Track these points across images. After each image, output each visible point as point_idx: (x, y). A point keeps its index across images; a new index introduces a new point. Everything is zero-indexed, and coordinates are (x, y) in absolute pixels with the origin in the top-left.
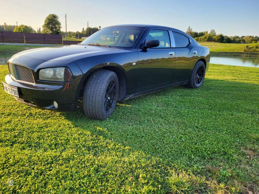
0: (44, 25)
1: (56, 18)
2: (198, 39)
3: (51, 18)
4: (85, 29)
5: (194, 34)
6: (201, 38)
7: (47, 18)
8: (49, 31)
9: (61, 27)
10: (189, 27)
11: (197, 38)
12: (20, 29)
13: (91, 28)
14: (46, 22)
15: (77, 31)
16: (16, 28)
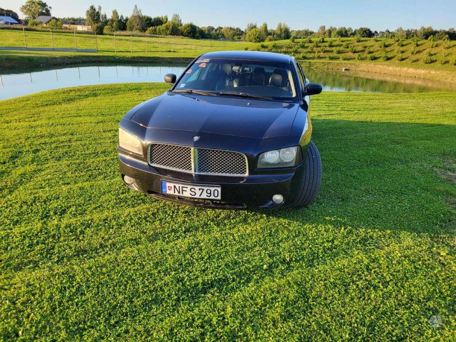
5: (146, 21)
6: (159, 29)
10: (136, 6)
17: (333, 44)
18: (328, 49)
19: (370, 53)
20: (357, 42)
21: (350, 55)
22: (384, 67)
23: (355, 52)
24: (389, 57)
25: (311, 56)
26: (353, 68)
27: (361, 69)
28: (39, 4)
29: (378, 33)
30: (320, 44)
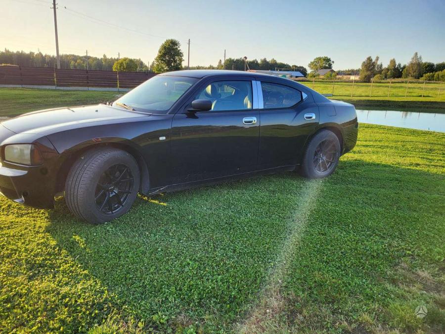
0: (158, 57)
1: (177, 45)
2: (433, 76)
3: (169, 45)
4: (223, 62)
5: (426, 67)
6: (438, 75)
7: (162, 47)
8: (164, 66)
9: (183, 60)
10: (416, 54)
11: (431, 73)
12: (121, 64)
13: (233, 60)
14: (160, 52)
15: (210, 66)
16: (117, 62)
28: (324, 60)
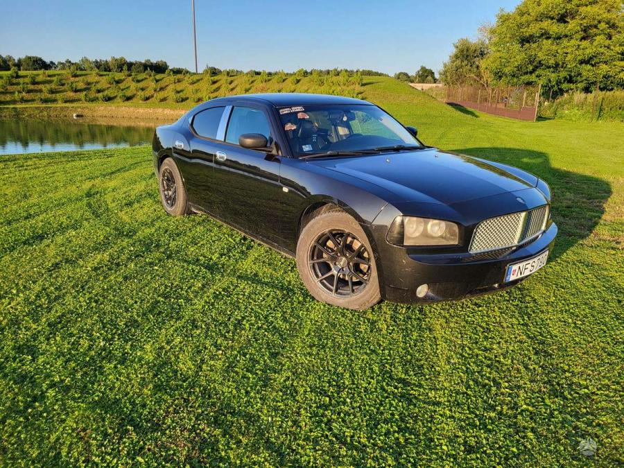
17: (36, 80)
18: (31, 87)
19: (99, 91)
20: (73, 76)
21: (71, 94)
22: (132, 109)
23: (76, 91)
24: (129, 96)
25: (8, 99)
26: (86, 112)
27: (99, 113)
29: (56, 64)
30: (14, 81)
